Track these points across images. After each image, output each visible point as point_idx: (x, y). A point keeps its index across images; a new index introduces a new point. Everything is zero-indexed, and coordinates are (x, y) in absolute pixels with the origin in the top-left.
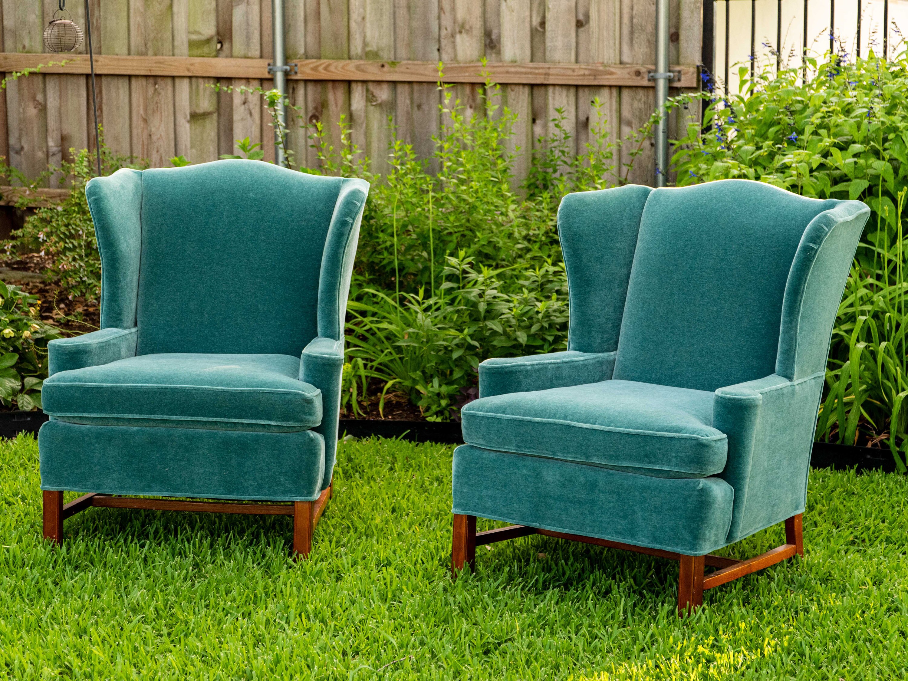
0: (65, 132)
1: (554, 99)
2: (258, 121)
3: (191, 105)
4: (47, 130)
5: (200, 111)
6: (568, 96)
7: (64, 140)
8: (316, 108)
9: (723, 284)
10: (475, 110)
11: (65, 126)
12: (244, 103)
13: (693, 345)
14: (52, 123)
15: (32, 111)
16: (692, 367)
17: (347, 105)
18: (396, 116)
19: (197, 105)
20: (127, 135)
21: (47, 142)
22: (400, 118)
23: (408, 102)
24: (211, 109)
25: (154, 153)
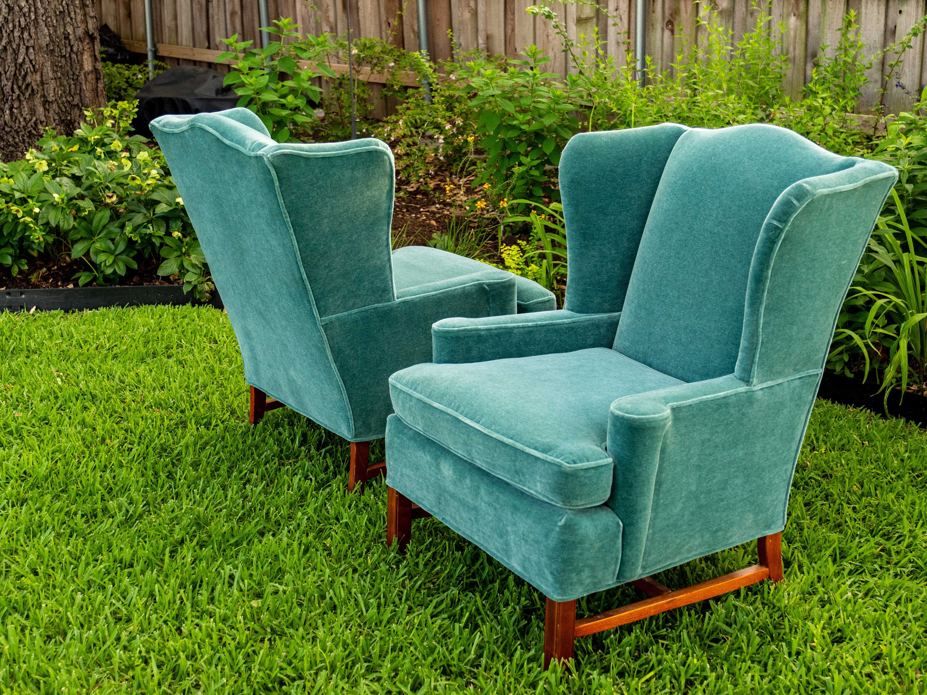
0: (489, 32)
1: (866, 8)
2: (626, 26)
3: (577, 11)
4: (477, 30)
5: (583, 16)
6: (878, 5)
7: (488, 38)
8: (671, 15)
9: (716, 252)
10: (797, 19)
11: (489, 27)
12: (617, 10)
13: (679, 319)
14: (481, 26)
15: (467, 15)
16: (676, 345)
17: (694, 13)
18: (733, 22)
19: (582, 12)
20: (532, 35)
21: (477, 40)
22: (736, 24)
23: (744, 9)
24: (592, 15)
25: (550, 50)
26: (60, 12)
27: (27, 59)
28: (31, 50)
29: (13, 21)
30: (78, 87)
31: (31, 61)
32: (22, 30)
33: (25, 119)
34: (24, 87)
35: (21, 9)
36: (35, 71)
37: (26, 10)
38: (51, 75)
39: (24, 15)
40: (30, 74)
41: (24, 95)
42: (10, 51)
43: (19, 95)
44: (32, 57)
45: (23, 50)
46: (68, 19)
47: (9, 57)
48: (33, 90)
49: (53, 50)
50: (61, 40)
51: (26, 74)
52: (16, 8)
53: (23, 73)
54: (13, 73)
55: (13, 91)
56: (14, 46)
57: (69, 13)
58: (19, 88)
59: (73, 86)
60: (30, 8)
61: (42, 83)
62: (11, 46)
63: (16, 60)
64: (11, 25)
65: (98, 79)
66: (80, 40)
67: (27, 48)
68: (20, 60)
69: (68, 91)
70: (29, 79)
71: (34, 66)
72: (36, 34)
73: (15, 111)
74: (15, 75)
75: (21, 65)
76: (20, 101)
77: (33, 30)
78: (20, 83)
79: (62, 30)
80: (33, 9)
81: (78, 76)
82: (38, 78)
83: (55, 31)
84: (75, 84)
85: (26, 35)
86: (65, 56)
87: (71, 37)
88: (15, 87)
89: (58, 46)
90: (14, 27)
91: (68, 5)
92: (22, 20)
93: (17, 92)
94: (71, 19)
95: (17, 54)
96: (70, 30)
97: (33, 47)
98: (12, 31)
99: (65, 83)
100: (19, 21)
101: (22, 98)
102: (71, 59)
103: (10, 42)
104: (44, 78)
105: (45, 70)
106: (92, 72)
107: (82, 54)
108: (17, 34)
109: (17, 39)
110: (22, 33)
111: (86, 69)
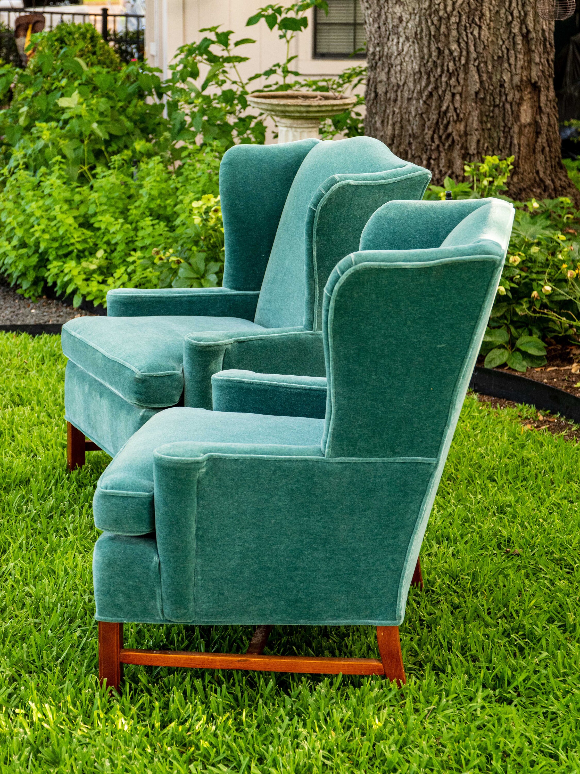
26: (499, 57)
27: (451, 107)
28: (458, 97)
29: (442, 66)
30: (509, 142)
31: (455, 109)
32: (450, 76)
33: (441, 171)
34: (444, 137)
35: (451, 53)
36: (459, 120)
37: (456, 54)
38: (475, 125)
39: (454, 60)
40: (452, 123)
41: (444, 145)
42: (435, 97)
43: (438, 146)
44: (457, 105)
45: (448, 97)
46: (506, 65)
47: (434, 104)
48: (453, 141)
49: (484, 99)
50: (495, 89)
51: (449, 123)
52: (447, 52)
53: (445, 122)
54: (435, 121)
55: (433, 141)
56: (440, 92)
57: (508, 60)
58: (440, 137)
59: (502, 139)
60: (461, 52)
61: (466, 134)
62: (438, 92)
63: (441, 107)
64: (439, 70)
65: (538, 133)
66: (519, 89)
67: (453, 95)
68: (444, 108)
69: (496, 145)
70: (450, 129)
71: (458, 115)
72: (465, 80)
73: (432, 162)
74: (437, 123)
75: (445, 112)
76: (439, 152)
77: (462, 75)
78: (441, 131)
79: (499, 77)
80: (464, 53)
81: (510, 128)
82: (462, 128)
83: (490, 78)
84: (506, 137)
85: (453, 81)
86: (498, 106)
87: (506, 85)
88: (435, 136)
89: (491, 94)
90: (442, 72)
91: (508, 50)
92: (451, 64)
93: (437, 141)
94: (510, 65)
95: (442, 101)
96: (506, 77)
97: (461, 94)
98: (440, 76)
99: (495, 135)
100: (448, 65)
101: (441, 149)
102: (504, 109)
103: (436, 88)
104: (468, 128)
105: (470, 120)
106: (530, 125)
107: (519, 104)
108: (444, 79)
109: (444, 84)
110: (450, 78)
111: (523, 121)
